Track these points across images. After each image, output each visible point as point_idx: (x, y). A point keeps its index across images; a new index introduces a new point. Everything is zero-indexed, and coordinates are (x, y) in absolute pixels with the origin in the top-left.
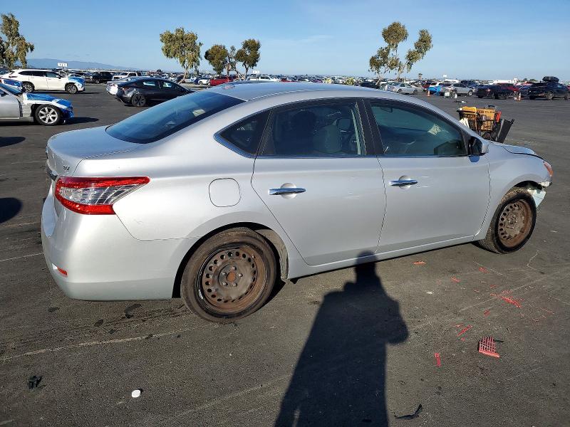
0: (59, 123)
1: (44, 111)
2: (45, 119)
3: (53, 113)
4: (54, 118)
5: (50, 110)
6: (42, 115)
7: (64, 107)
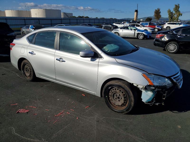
0: (143, 39)
1: (140, 35)
2: (140, 37)
3: (142, 36)
4: (142, 37)
5: (141, 35)
6: (139, 36)
7: (146, 34)
